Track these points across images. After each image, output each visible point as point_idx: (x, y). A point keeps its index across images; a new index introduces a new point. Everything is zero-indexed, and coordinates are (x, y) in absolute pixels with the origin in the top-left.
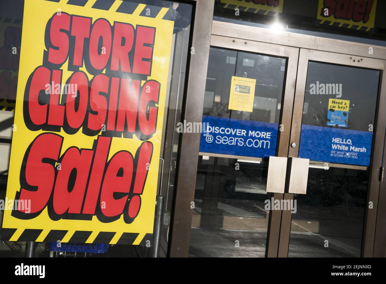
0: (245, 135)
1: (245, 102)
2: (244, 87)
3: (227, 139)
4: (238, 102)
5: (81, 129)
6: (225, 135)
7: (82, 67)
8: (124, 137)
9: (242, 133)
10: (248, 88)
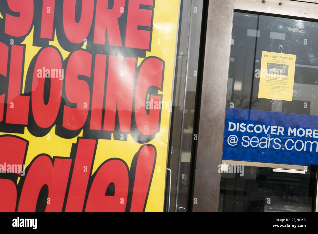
0: (283, 134)
1: (282, 87)
2: (280, 66)
3: (257, 141)
4: (272, 87)
5: (54, 129)
6: (254, 134)
7: (53, 40)
8: (115, 139)
9: (279, 131)
10: (285, 67)
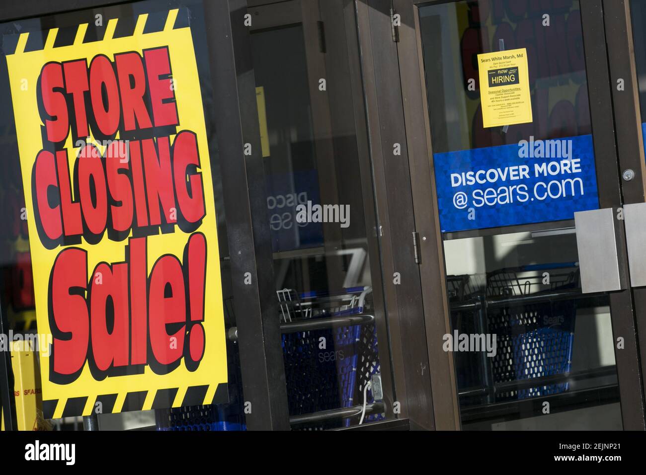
0: (528, 177)
1: (514, 103)
2: (506, 71)
3: (494, 194)
4: (499, 107)
5: (106, 233)
6: (488, 185)
7: (89, 136)
8: (163, 233)
9: (522, 173)
10: (514, 71)
